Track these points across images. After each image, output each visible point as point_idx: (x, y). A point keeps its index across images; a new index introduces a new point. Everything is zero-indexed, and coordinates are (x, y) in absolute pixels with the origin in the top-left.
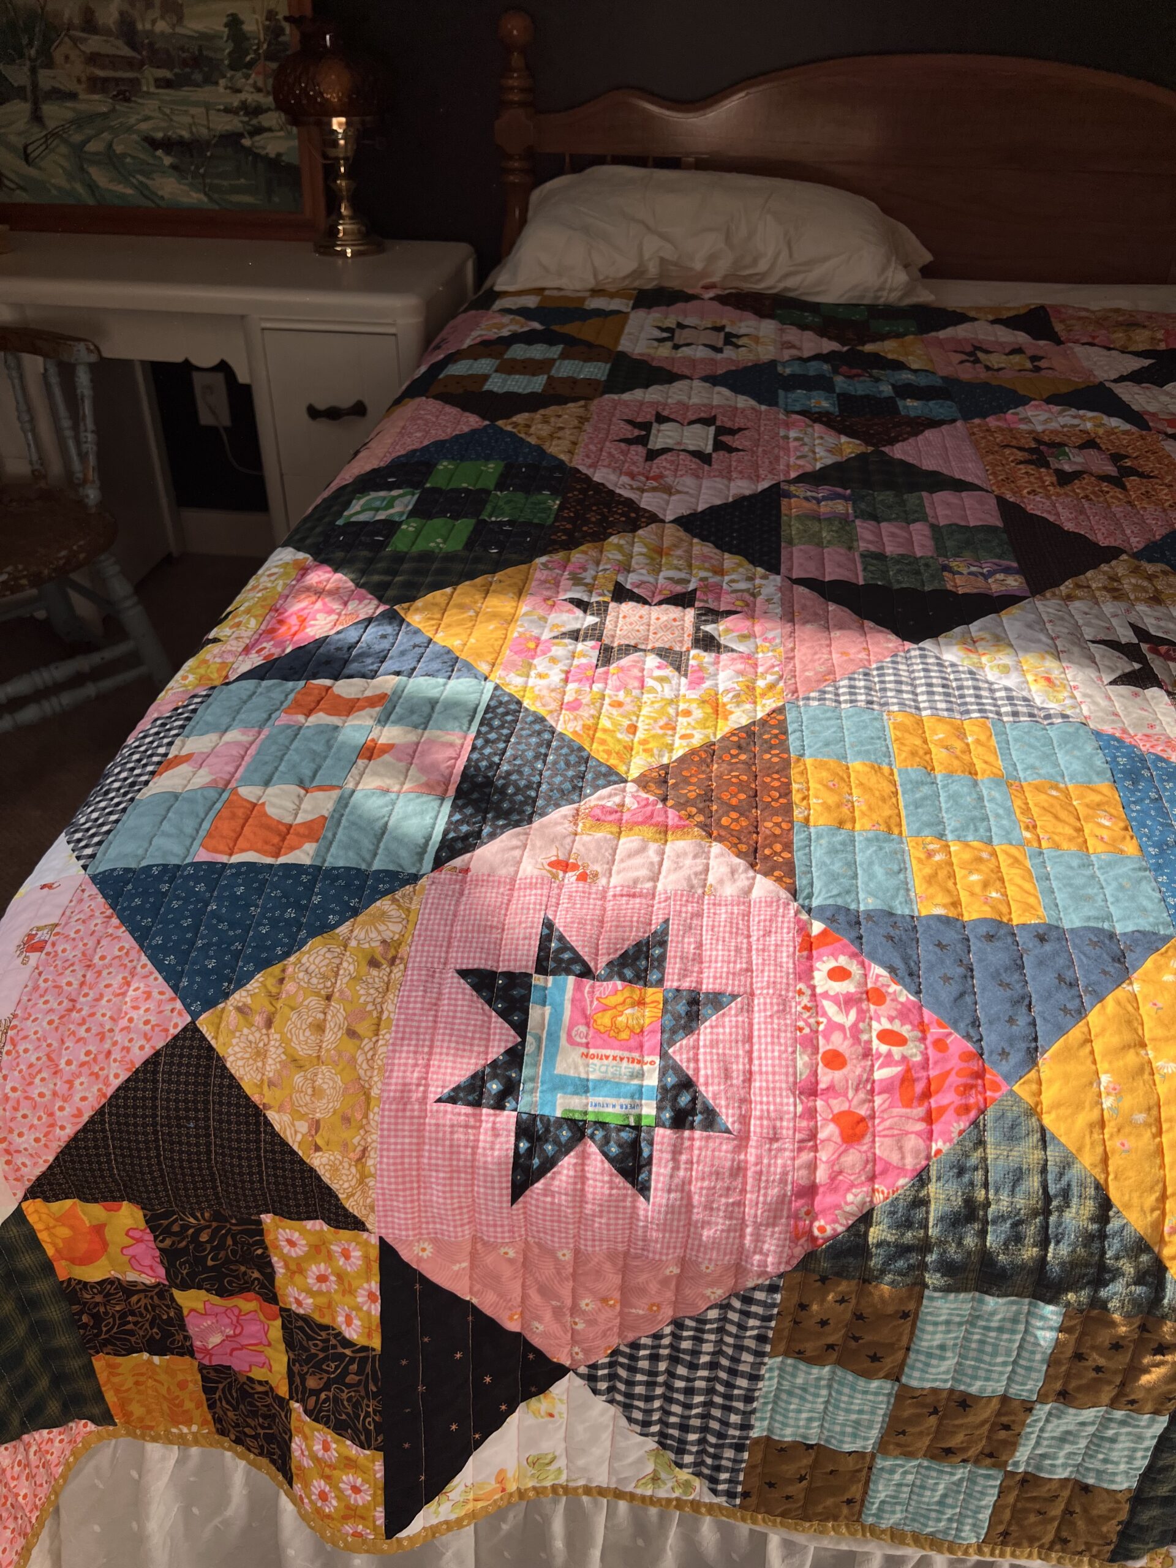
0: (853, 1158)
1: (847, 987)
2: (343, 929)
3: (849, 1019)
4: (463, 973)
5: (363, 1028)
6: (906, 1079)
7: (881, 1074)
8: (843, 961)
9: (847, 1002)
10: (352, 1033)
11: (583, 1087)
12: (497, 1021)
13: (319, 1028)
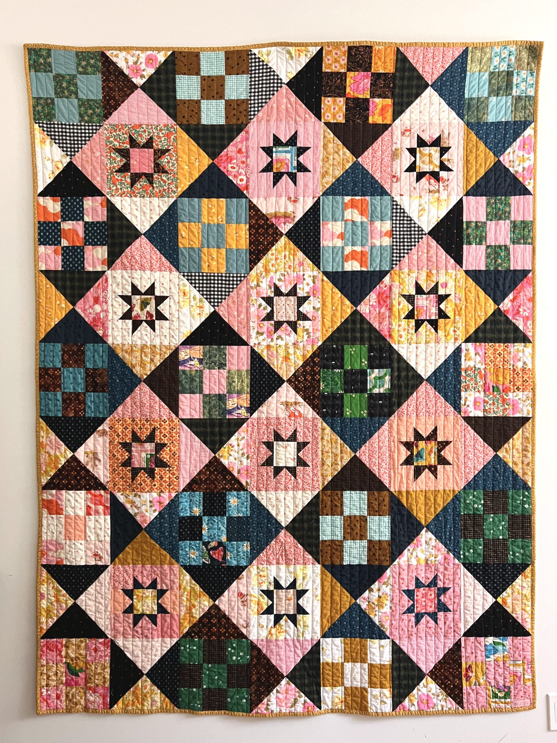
0: (240, 146)
1: (240, 177)
2: (334, 180)
3: (241, 170)
4: (309, 171)
5: (326, 159)
6: (231, 160)
7: (235, 161)
8: (241, 183)
9: (240, 174)
10: (328, 158)
11: (286, 152)
12: (302, 162)
13: (333, 159)
